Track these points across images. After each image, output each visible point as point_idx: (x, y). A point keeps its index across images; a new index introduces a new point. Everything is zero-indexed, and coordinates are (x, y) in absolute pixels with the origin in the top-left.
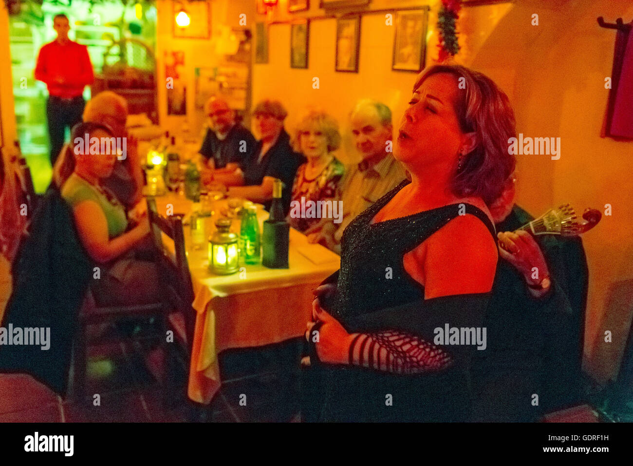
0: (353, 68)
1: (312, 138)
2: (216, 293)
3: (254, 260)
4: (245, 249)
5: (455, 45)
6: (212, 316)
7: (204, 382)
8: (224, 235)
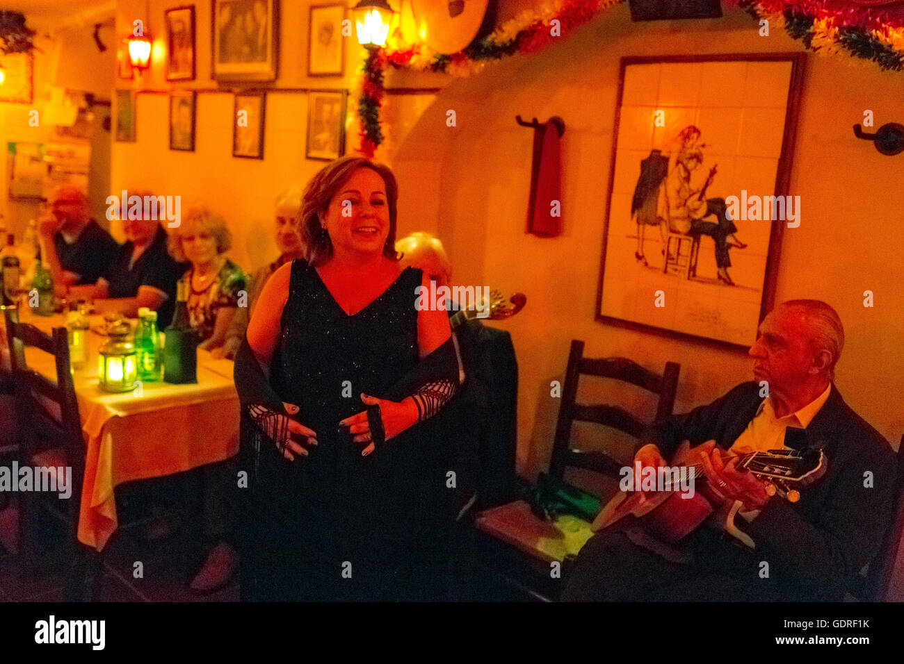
0: (256, 154)
1: (198, 242)
2: (114, 412)
3: (152, 377)
4: (142, 363)
5: (378, 135)
6: (109, 440)
7: (98, 520)
8: (118, 345)
